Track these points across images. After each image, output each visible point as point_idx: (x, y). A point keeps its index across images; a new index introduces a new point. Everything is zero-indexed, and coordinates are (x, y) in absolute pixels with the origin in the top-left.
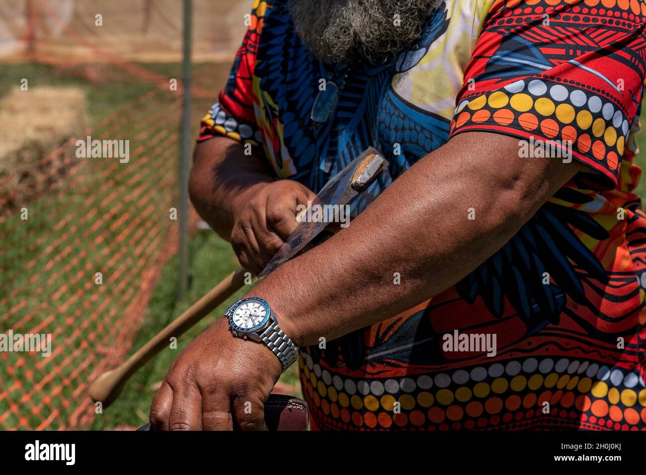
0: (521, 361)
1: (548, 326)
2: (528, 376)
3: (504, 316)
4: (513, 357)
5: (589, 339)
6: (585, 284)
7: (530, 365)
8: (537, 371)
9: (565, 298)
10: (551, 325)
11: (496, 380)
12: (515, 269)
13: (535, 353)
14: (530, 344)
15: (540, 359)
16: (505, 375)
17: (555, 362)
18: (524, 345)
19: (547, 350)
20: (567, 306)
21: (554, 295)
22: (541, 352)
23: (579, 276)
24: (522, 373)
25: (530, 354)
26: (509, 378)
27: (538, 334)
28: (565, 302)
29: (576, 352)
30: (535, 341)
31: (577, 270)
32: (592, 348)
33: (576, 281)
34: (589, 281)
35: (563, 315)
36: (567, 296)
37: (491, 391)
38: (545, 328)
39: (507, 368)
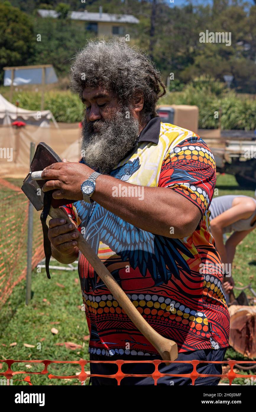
0: (152, 295)
1: (163, 284)
2: (154, 302)
3: (146, 277)
4: (148, 293)
5: (179, 293)
6: (180, 272)
7: (155, 298)
8: (157, 301)
9: (171, 275)
10: (164, 284)
11: (141, 301)
12: (153, 260)
13: (157, 293)
14: (155, 289)
15: (159, 296)
16: (145, 300)
17: (165, 299)
18: (153, 289)
19: (162, 293)
20: (171, 278)
21: (167, 273)
22: (159, 293)
23: (178, 268)
24: (151, 300)
25: (155, 293)
26: (146, 301)
27: (158, 286)
28: (171, 277)
29: (174, 297)
30: (158, 289)
31: (178, 266)
32: (180, 298)
33: (177, 270)
34: (182, 271)
35: (169, 281)
36: (172, 274)
37: (139, 305)
38: (162, 285)
39: (146, 297)
